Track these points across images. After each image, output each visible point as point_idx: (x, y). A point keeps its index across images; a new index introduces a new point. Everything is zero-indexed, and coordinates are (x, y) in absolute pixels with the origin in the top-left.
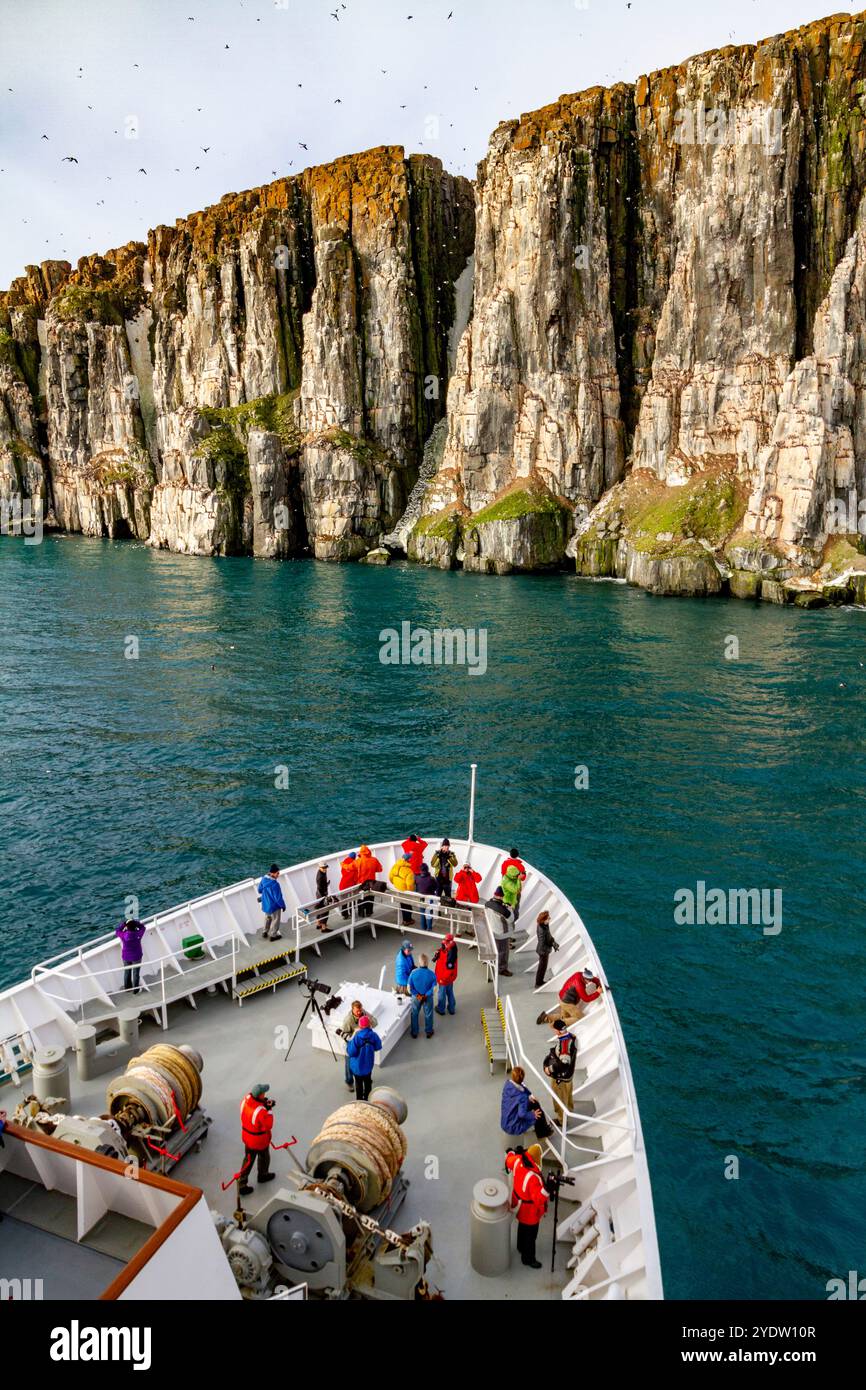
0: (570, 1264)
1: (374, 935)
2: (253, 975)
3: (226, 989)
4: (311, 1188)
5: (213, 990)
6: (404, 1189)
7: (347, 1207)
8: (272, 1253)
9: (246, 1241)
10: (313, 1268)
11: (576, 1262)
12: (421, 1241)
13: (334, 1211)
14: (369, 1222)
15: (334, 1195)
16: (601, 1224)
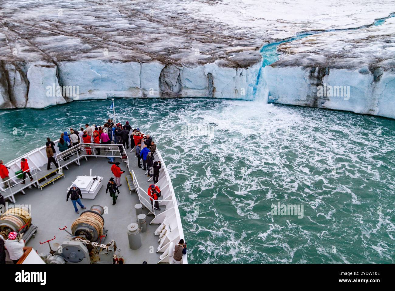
0: (159, 241)
1: (87, 160)
2: (45, 180)
3: (35, 186)
4: (74, 239)
5: (30, 187)
6: (106, 232)
7: (87, 241)
8: (65, 260)
9: (55, 259)
10: (79, 260)
11: (161, 240)
12: (113, 245)
13: (83, 243)
14: (95, 244)
15: (82, 239)
16: (167, 228)
